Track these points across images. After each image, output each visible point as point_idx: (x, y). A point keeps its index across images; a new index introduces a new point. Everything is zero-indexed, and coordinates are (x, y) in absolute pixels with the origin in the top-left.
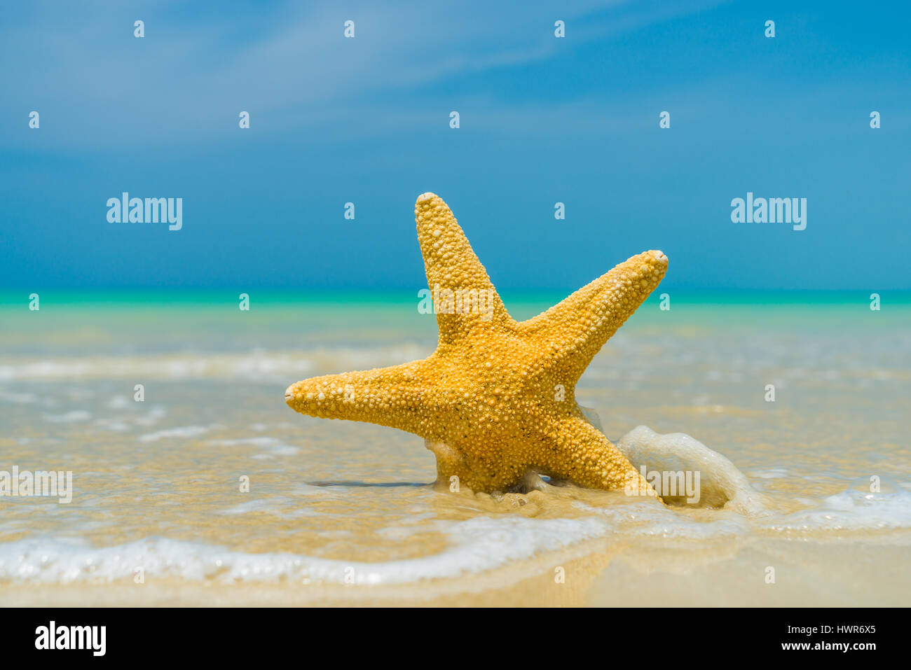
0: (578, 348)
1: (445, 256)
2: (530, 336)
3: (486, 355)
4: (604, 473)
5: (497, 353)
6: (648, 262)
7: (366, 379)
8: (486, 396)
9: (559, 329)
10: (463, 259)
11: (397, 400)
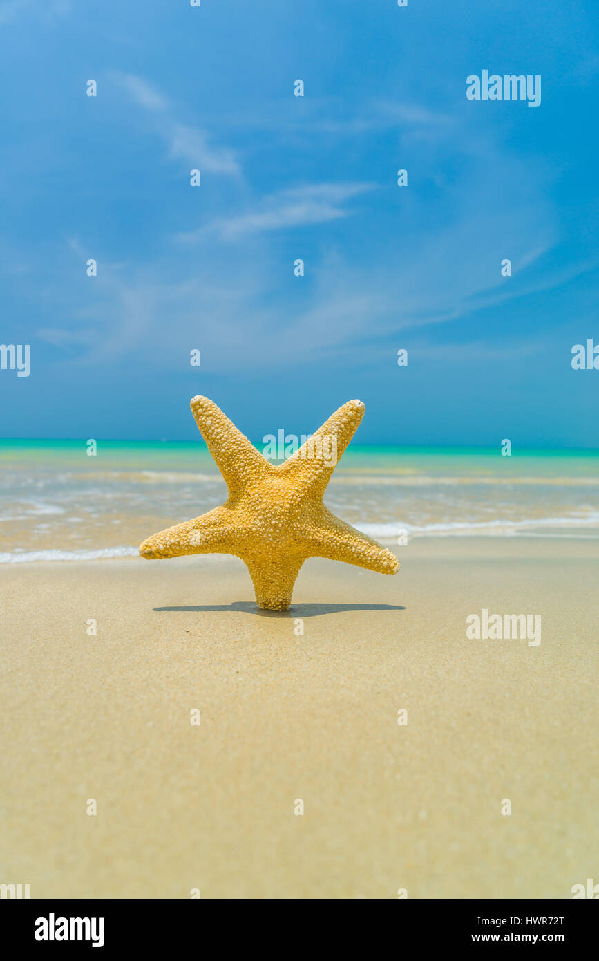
0: (320, 477)
1: (218, 437)
2: (286, 475)
3: (260, 500)
4: (354, 549)
5: (267, 496)
6: (351, 410)
7: (187, 529)
8: (266, 528)
9: (304, 466)
10: (230, 436)
11: (211, 538)
